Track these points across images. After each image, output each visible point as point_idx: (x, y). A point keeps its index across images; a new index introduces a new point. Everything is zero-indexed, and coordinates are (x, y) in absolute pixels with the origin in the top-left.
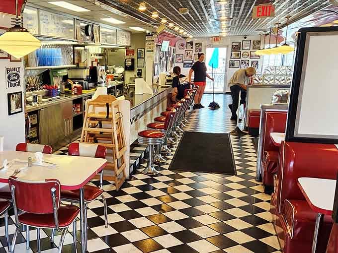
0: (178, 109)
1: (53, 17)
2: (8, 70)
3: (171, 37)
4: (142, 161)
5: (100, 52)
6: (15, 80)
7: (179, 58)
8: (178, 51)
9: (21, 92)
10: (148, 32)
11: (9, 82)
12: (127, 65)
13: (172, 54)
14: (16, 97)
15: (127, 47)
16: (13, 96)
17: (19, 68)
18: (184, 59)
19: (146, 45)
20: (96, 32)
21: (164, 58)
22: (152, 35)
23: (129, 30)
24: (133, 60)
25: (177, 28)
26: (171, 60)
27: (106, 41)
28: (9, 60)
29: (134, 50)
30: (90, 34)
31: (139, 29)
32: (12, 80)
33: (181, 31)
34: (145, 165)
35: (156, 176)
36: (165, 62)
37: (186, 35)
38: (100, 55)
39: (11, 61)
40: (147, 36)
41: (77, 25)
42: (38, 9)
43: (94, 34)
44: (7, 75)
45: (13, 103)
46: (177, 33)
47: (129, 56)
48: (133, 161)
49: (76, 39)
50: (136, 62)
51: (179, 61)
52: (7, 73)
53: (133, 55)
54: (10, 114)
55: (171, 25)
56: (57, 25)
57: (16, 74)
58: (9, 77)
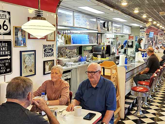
0: (158, 73)
1: (83, 17)
2: (44, 46)
3: (155, 30)
4: (134, 105)
5: (114, 37)
6: (50, 52)
7: (160, 42)
8: (159, 38)
9: (54, 60)
10: (141, 26)
11: (45, 54)
12: (129, 45)
13: (156, 39)
14: (50, 63)
15: (129, 35)
16: (47, 63)
17: (53, 45)
18: (163, 42)
19: (140, 34)
20: (110, 26)
21: (151, 41)
22: (144, 29)
23: (130, 25)
24: (132, 42)
25: (158, 25)
26: (155, 42)
27: (116, 31)
28: (46, 40)
29: (133, 37)
30: (106, 27)
31: (135, 25)
32: (47, 53)
33: (161, 26)
34: (136, 108)
35: (143, 118)
36: (152, 44)
37: (164, 29)
38: (113, 39)
39: (47, 40)
40: (141, 29)
41: (98, 22)
42: (73, 11)
43: (109, 27)
44: (43, 50)
45: (47, 67)
46: (158, 28)
47: (130, 40)
48: (127, 106)
49: (97, 29)
50: (134, 43)
51: (160, 43)
52: (44, 48)
53: (133, 39)
54: (44, 74)
55: (155, 23)
56: (85, 21)
57: (51, 49)
58: (45, 51)
